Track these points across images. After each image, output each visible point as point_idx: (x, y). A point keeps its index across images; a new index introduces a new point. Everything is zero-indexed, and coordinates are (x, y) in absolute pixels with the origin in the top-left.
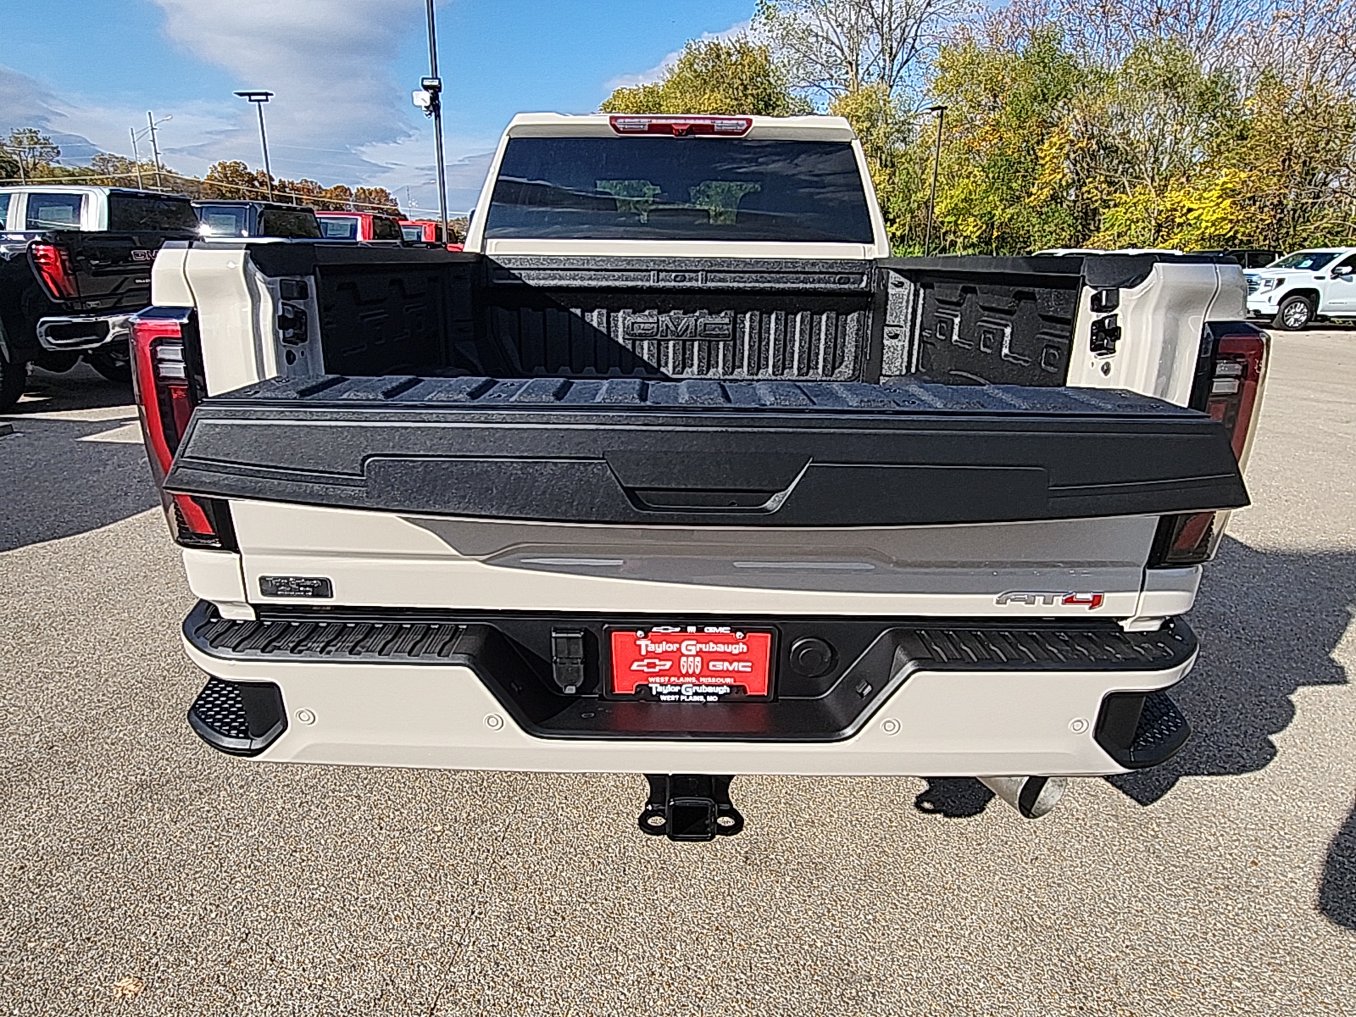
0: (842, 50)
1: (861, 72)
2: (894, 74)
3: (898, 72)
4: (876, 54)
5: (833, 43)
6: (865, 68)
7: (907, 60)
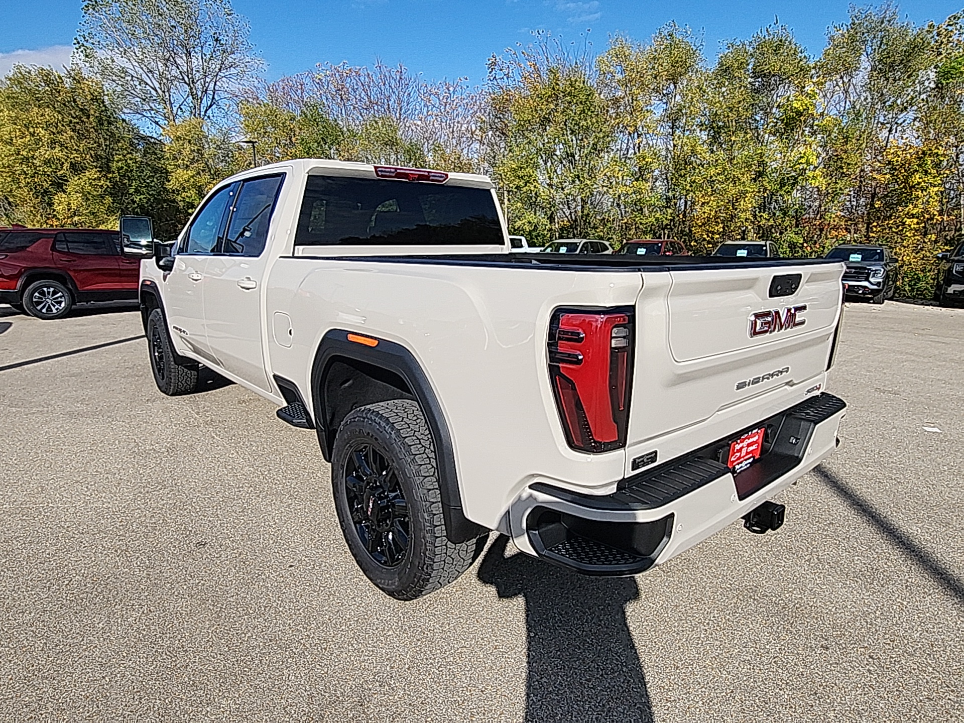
0: (156, 91)
1: (175, 109)
2: (203, 113)
3: (206, 112)
4: (185, 97)
5: (147, 84)
6: (178, 106)
7: (211, 106)
